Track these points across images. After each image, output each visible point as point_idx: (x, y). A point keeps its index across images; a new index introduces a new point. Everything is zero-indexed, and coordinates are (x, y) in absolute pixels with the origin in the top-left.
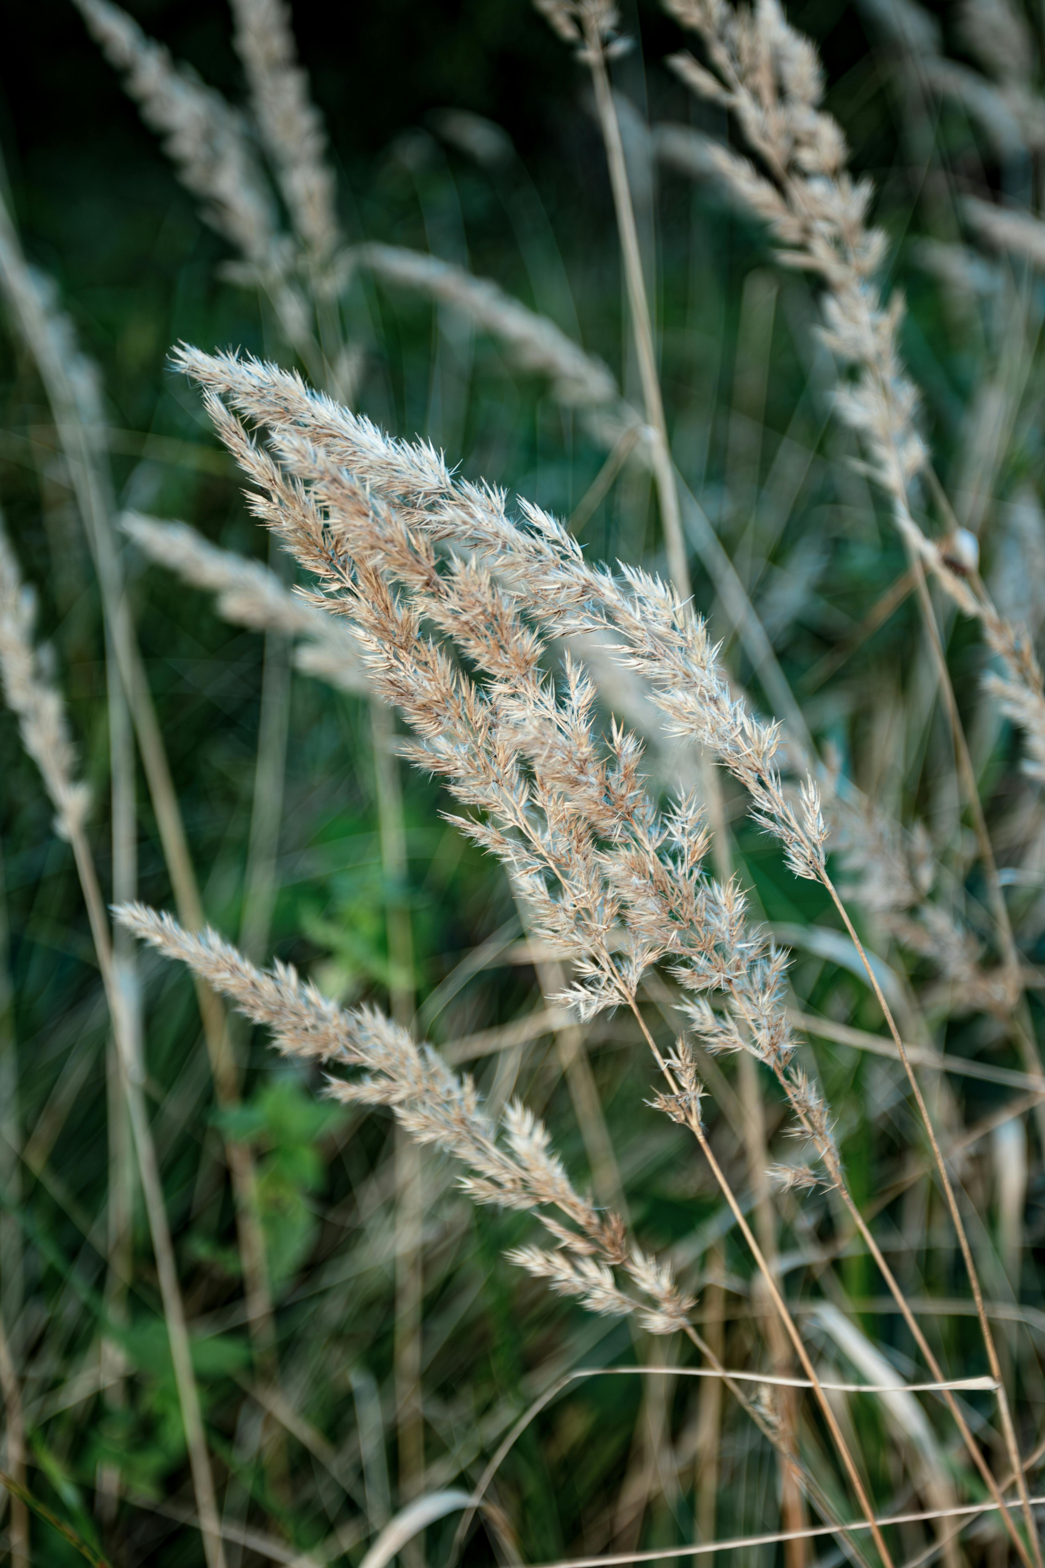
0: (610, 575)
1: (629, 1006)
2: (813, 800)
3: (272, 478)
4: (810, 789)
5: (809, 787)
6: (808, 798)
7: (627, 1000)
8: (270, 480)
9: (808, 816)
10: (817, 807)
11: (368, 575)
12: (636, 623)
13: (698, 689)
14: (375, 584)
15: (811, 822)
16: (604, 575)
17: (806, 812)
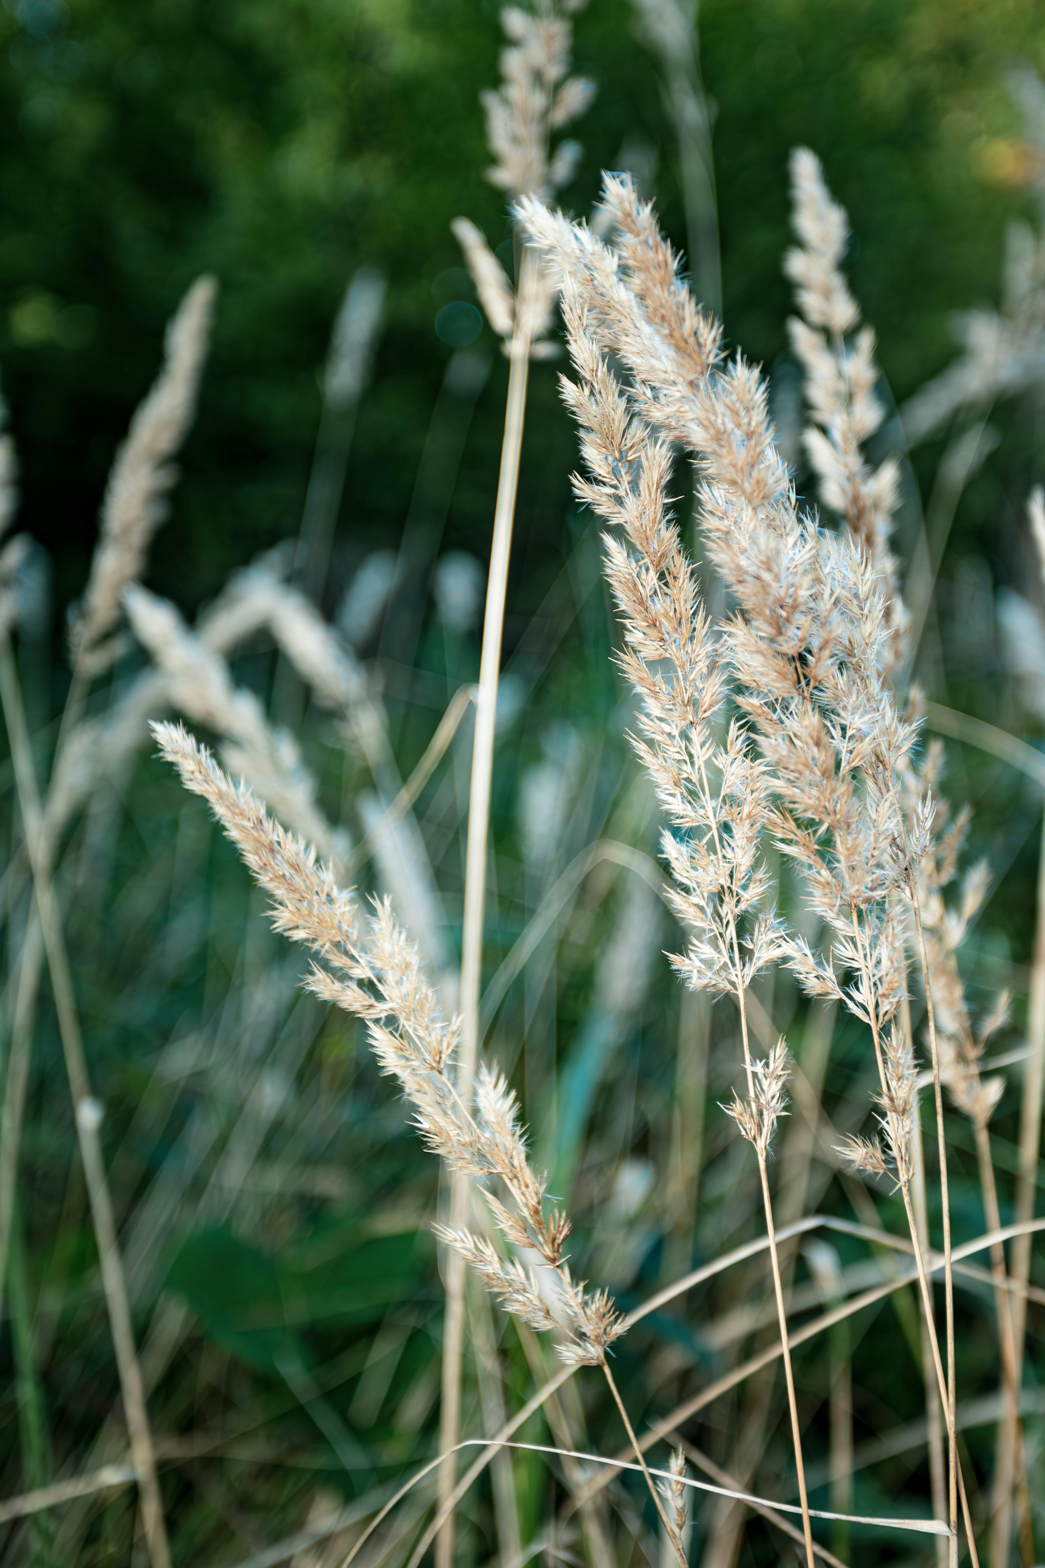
0: (817, 525)
1: (737, 996)
2: (927, 816)
3: (595, 369)
4: (927, 805)
5: (927, 802)
6: (923, 812)
7: (736, 988)
8: (593, 370)
9: (917, 830)
10: (928, 824)
11: (651, 484)
12: (822, 575)
13: (856, 659)
14: (653, 495)
15: (918, 836)
16: (813, 522)
17: (916, 825)
